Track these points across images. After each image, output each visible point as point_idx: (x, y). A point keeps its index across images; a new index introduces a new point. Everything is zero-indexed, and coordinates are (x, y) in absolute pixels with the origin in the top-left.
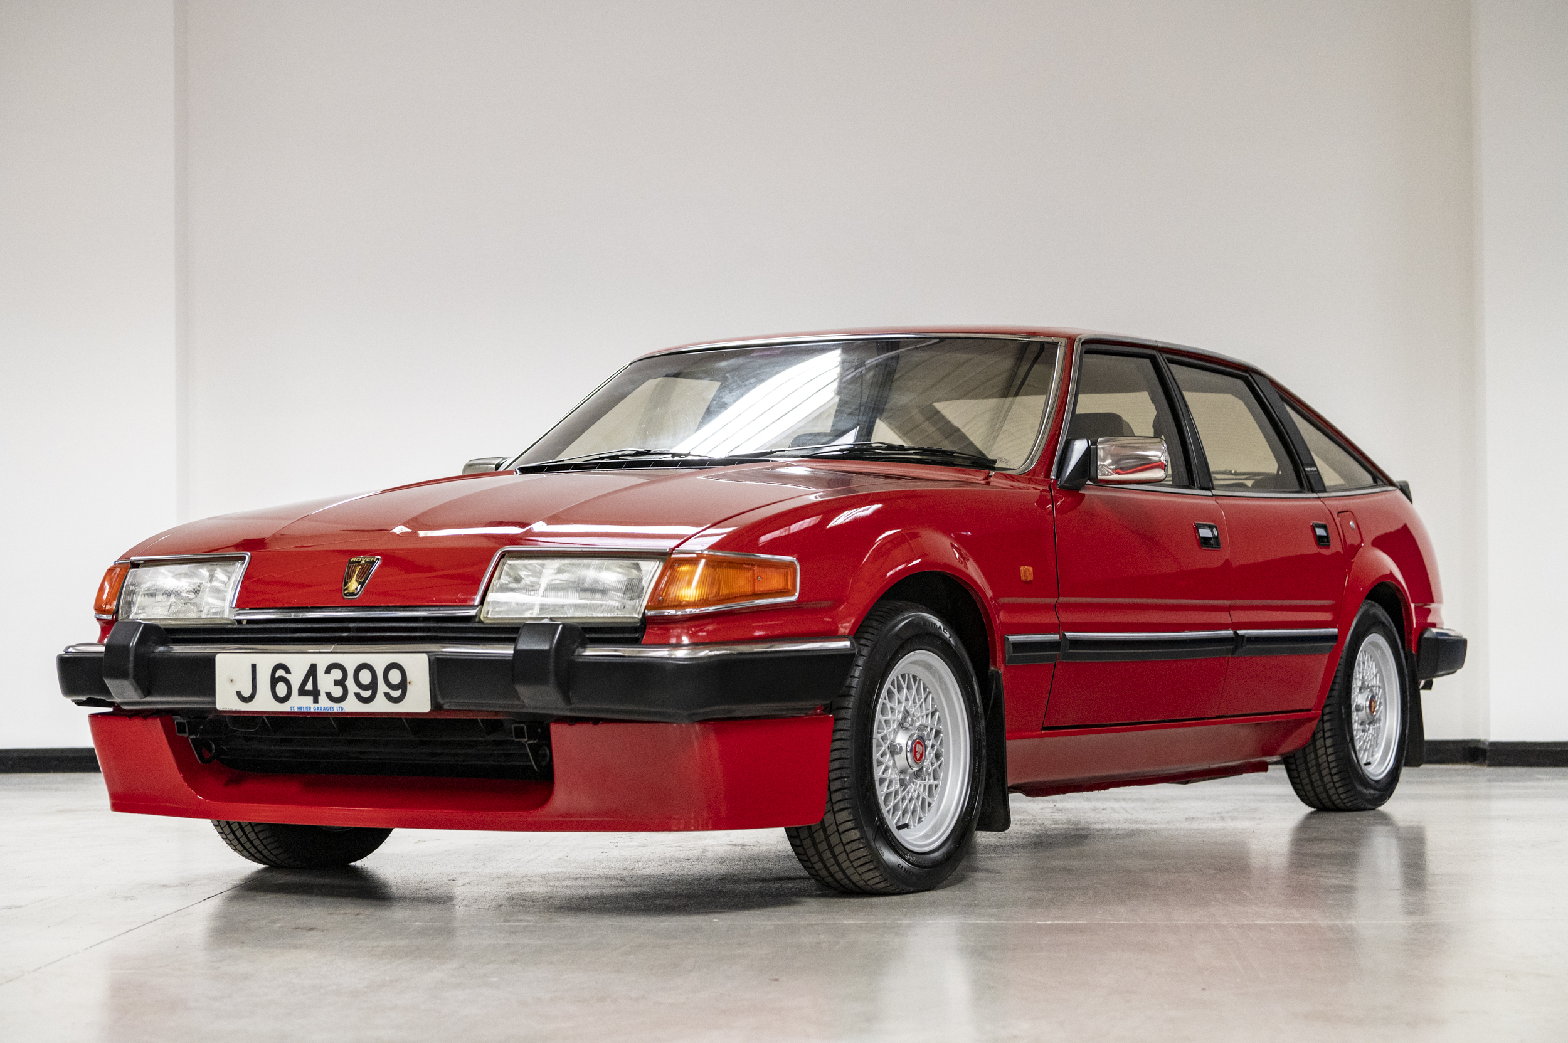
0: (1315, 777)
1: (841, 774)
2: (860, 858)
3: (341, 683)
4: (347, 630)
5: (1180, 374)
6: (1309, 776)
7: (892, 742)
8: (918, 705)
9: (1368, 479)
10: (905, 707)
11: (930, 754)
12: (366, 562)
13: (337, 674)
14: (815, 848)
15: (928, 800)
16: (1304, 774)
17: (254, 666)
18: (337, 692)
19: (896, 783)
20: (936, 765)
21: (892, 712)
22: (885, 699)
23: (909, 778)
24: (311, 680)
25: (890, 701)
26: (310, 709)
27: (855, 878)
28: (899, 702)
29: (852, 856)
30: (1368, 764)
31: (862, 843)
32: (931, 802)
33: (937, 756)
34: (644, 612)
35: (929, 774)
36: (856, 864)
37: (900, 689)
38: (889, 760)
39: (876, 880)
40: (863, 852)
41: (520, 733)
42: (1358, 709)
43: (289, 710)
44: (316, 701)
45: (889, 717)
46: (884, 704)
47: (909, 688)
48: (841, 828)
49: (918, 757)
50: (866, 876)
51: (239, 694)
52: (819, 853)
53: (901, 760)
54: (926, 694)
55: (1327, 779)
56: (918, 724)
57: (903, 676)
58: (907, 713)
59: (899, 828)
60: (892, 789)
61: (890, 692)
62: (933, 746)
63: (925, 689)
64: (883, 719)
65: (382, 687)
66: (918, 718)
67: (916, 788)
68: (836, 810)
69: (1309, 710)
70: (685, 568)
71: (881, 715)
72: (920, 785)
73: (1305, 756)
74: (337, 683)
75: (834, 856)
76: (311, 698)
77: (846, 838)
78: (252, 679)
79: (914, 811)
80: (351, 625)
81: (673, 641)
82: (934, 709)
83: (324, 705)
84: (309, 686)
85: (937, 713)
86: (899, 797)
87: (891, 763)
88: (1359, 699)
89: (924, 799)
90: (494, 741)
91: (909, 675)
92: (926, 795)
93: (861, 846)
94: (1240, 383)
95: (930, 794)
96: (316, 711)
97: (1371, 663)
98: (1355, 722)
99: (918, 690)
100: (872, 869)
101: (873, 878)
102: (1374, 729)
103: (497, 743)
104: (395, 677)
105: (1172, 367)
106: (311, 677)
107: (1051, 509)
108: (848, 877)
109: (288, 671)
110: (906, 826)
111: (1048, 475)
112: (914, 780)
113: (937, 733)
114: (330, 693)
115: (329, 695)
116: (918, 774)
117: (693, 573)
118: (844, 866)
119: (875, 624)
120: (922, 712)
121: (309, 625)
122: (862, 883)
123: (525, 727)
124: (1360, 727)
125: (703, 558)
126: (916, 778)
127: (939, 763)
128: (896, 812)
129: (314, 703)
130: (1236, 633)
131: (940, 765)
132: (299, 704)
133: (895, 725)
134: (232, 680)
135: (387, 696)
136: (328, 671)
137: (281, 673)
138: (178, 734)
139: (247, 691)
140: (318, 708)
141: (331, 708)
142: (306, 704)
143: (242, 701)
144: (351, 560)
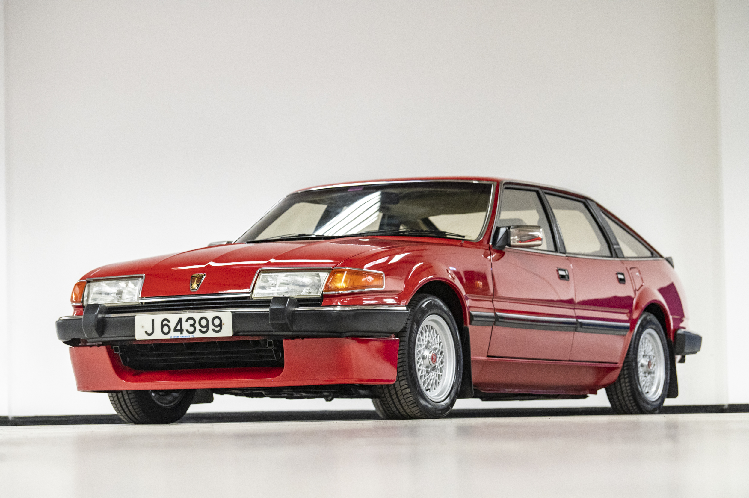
0: (621, 398)
1: (403, 364)
2: (410, 401)
3: (193, 325)
4: (192, 304)
5: (550, 199)
6: (618, 397)
7: (422, 354)
8: (433, 339)
9: (649, 254)
10: (428, 339)
11: (439, 361)
12: (199, 276)
13: (191, 322)
14: (391, 397)
15: (438, 381)
16: (615, 397)
17: (153, 320)
18: (191, 329)
19: (425, 372)
20: (441, 366)
21: (423, 341)
22: (420, 335)
23: (430, 370)
24: (179, 325)
25: (422, 336)
26: (179, 337)
27: (408, 411)
28: (426, 337)
29: (407, 401)
30: (648, 393)
31: (411, 394)
32: (439, 382)
33: (442, 362)
34: (322, 293)
35: (438, 369)
36: (408, 404)
37: (426, 331)
38: (422, 361)
39: (417, 411)
40: (411, 399)
41: (270, 344)
42: (642, 366)
43: (170, 338)
44: (182, 333)
45: (422, 343)
46: (419, 337)
47: (429, 331)
48: (403, 388)
49: (434, 361)
50: (413, 410)
51: (146, 332)
52: (392, 400)
53: (427, 362)
54: (437, 334)
55: (626, 399)
56: (433, 347)
57: (427, 326)
58: (429, 342)
59: (427, 390)
60: (423, 374)
61: (422, 333)
62: (440, 358)
63: (436, 333)
64: (419, 343)
65: (211, 326)
66: (433, 345)
67: (433, 374)
68: (400, 380)
69: (616, 363)
70: (339, 275)
71: (418, 342)
72: (435, 374)
73: (615, 387)
74: (191, 325)
75: (399, 401)
76: (179, 332)
77: (405, 392)
78: (154, 325)
79: (432, 385)
80: (194, 302)
81: (334, 304)
82: (440, 342)
83: (185, 335)
84: (179, 327)
85: (441, 344)
86: (426, 378)
87: (422, 363)
88: (642, 361)
89: (436, 380)
90: (256, 350)
91: (429, 326)
92: (437, 378)
93: (411, 396)
94: (581, 205)
95: (439, 379)
96: (182, 338)
97: (649, 344)
98: (641, 372)
99: (433, 332)
100: (415, 406)
101: (416, 410)
102: (651, 377)
103: (258, 351)
104: (217, 322)
105: (547, 196)
107: (490, 259)
108: (405, 411)
109: (169, 321)
110: (429, 390)
111: (488, 243)
112: (432, 371)
113: (442, 353)
115: (187, 331)
116: (434, 369)
117: (342, 277)
118: (403, 405)
119: (415, 302)
120: (435, 342)
121: (175, 303)
122: (411, 413)
123: (273, 341)
124: (644, 375)
125: (346, 270)
126: (433, 371)
127: (442, 365)
128: (425, 384)
130: (577, 321)
131: (443, 366)
132: (174, 335)
133: (424, 346)
134: (143, 327)
135: (214, 330)
136: (187, 320)
137: (165, 322)
138: (115, 353)
139: (150, 331)
140: (183, 336)
141: (188, 336)
142: (177, 335)
143: (148, 335)
144: (192, 275)
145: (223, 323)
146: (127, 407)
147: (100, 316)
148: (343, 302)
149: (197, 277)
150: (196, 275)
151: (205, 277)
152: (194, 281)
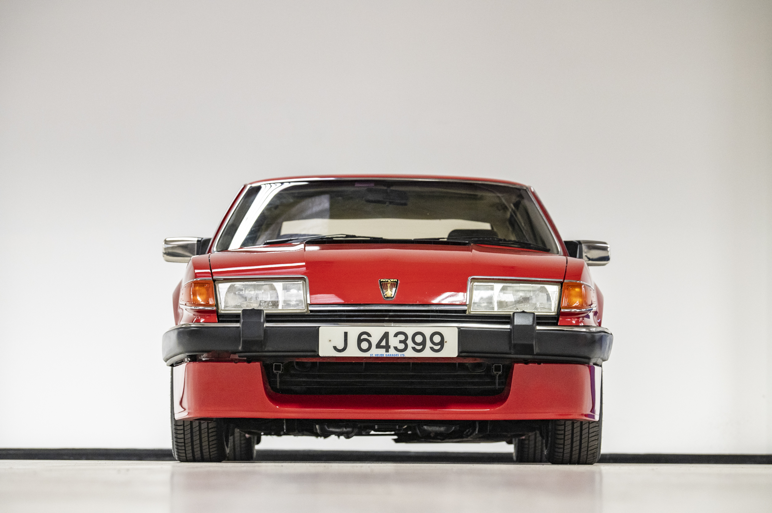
3: (403, 342)
4: (387, 316)
13: (402, 337)
17: (346, 334)
18: (402, 346)
26: (383, 356)
34: (559, 310)
41: (498, 368)
43: (369, 356)
51: (335, 348)
65: (429, 344)
74: (401, 342)
76: (384, 350)
78: (347, 339)
83: (392, 353)
84: (383, 343)
104: (437, 339)
106: (385, 339)
109: (369, 335)
115: (396, 348)
123: (501, 366)
129: (386, 352)
132: (375, 352)
134: (330, 341)
135: (432, 349)
136: (396, 335)
137: (364, 336)
138: (274, 371)
139: (341, 346)
140: (388, 355)
141: (396, 354)
142: (381, 352)
143: (337, 351)
144: (380, 280)
145: (445, 341)
148: (577, 322)
149: (389, 283)
150: (387, 281)
151: (399, 283)
152: (386, 287)
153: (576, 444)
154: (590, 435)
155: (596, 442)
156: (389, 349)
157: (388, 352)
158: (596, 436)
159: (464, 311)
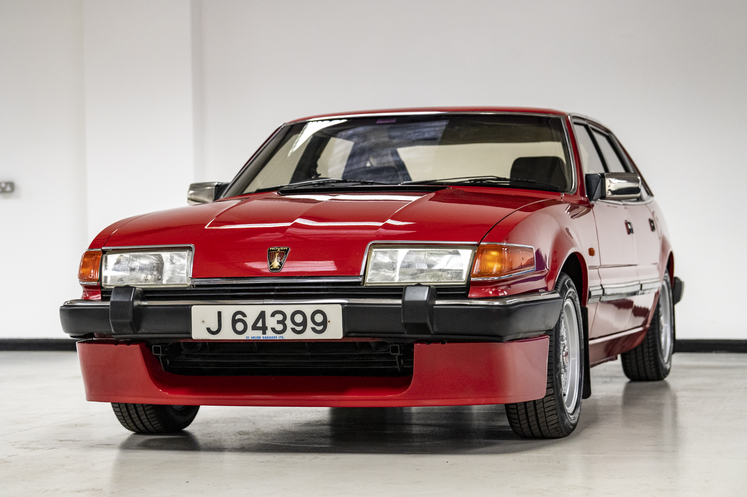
3: (282, 322)
4: (273, 290)
12: (280, 250)
13: (280, 317)
17: (219, 314)
18: (280, 327)
24: (261, 321)
26: (260, 338)
34: (467, 279)
41: (395, 350)
43: (245, 338)
44: (264, 333)
51: (209, 330)
65: (310, 324)
70: (489, 254)
74: (279, 322)
76: (261, 332)
78: (221, 320)
80: (277, 288)
83: (270, 335)
84: (260, 324)
96: (264, 339)
104: (319, 318)
106: (261, 319)
109: (244, 315)
111: (583, 195)
114: (274, 328)
115: (273, 330)
121: (247, 288)
123: (399, 347)
129: (263, 334)
132: (251, 335)
134: (203, 322)
135: (313, 329)
136: (273, 315)
137: (239, 317)
138: (154, 354)
139: (214, 328)
140: (266, 337)
141: (274, 337)
142: (258, 335)
143: (211, 334)
144: (269, 249)
145: (328, 321)
146: (139, 417)
147: (136, 303)
148: (496, 292)
149: (277, 252)
150: (276, 249)
151: (290, 252)
152: (274, 257)
153: (532, 419)
154: (546, 410)
155: (555, 417)
156: (267, 331)
157: (266, 334)
158: (554, 411)
159: (358, 283)
